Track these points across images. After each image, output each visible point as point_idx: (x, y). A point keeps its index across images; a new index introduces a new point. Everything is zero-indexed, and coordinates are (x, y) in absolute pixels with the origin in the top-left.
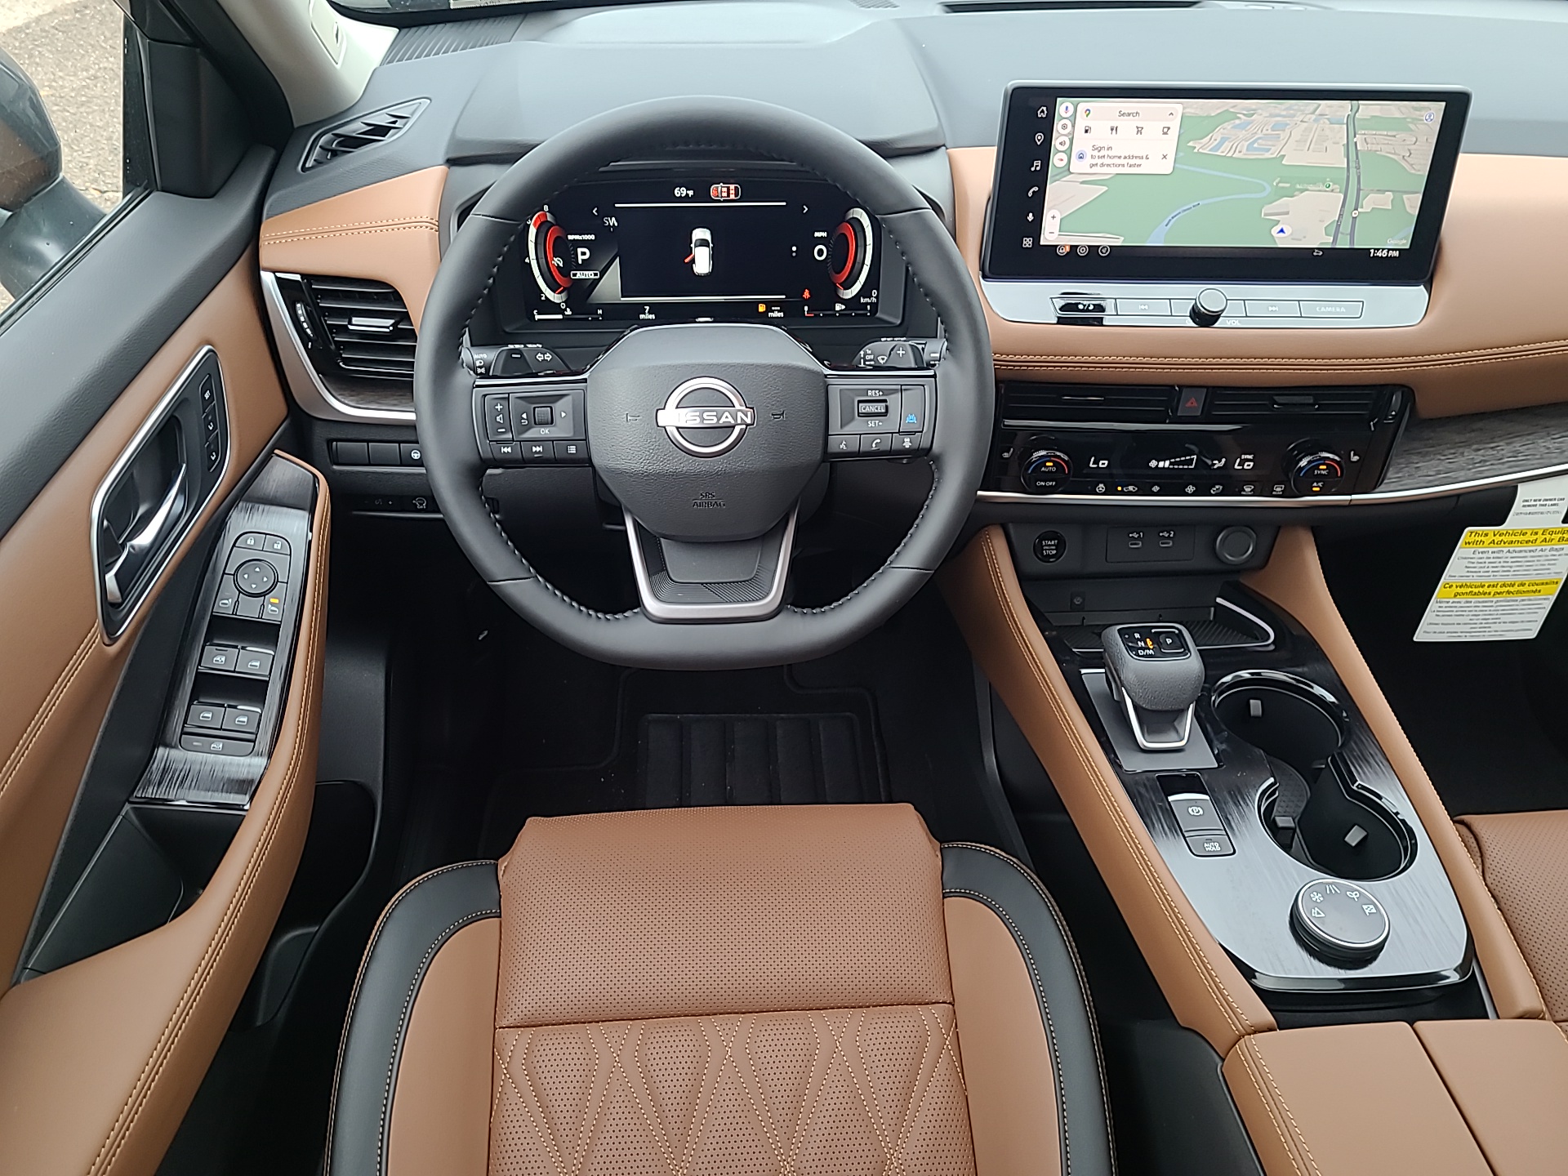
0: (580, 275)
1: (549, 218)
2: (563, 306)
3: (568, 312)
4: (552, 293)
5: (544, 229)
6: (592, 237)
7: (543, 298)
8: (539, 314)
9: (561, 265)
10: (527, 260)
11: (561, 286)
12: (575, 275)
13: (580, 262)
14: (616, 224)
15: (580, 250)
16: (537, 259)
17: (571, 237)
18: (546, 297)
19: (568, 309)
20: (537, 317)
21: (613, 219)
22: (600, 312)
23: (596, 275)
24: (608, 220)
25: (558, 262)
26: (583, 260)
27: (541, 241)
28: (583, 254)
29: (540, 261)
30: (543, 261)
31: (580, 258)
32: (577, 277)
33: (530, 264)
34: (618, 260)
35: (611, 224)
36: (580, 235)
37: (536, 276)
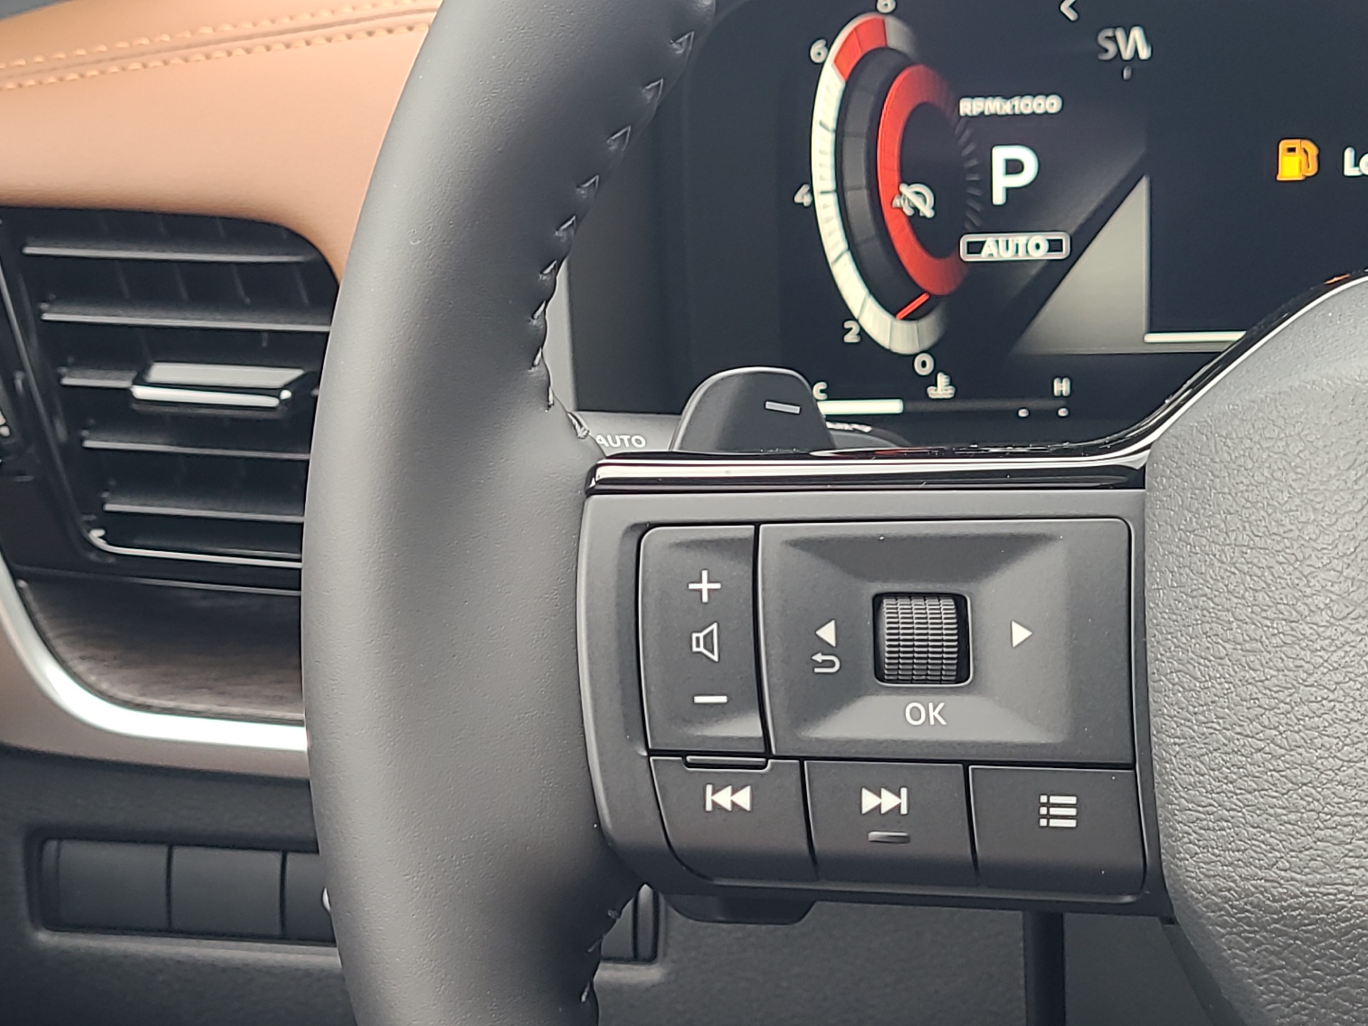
0: (996, 248)
1: (896, 36)
2: (924, 366)
3: (942, 389)
4: (886, 317)
5: (874, 77)
6: (1051, 104)
7: (851, 338)
8: (831, 395)
9: (927, 211)
10: (802, 197)
11: (923, 292)
12: (976, 248)
13: (999, 198)
14: (1144, 53)
15: (1001, 155)
16: (840, 190)
17: (969, 107)
18: (862, 333)
19: (942, 379)
20: (827, 408)
21: (1137, 34)
22: (1062, 387)
23: (1055, 246)
24: (1113, 39)
25: (918, 202)
26: (1009, 191)
27: (859, 123)
28: (1014, 167)
29: (849, 195)
30: (859, 198)
31: (1001, 183)
32: (984, 256)
33: (810, 211)
34: (1142, 190)
35: (1127, 55)
36: (1008, 97)
37: (831, 256)
